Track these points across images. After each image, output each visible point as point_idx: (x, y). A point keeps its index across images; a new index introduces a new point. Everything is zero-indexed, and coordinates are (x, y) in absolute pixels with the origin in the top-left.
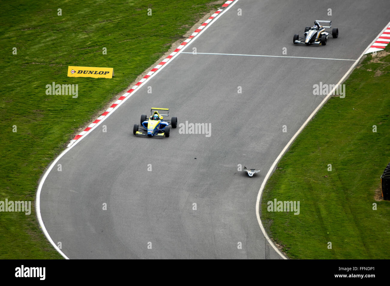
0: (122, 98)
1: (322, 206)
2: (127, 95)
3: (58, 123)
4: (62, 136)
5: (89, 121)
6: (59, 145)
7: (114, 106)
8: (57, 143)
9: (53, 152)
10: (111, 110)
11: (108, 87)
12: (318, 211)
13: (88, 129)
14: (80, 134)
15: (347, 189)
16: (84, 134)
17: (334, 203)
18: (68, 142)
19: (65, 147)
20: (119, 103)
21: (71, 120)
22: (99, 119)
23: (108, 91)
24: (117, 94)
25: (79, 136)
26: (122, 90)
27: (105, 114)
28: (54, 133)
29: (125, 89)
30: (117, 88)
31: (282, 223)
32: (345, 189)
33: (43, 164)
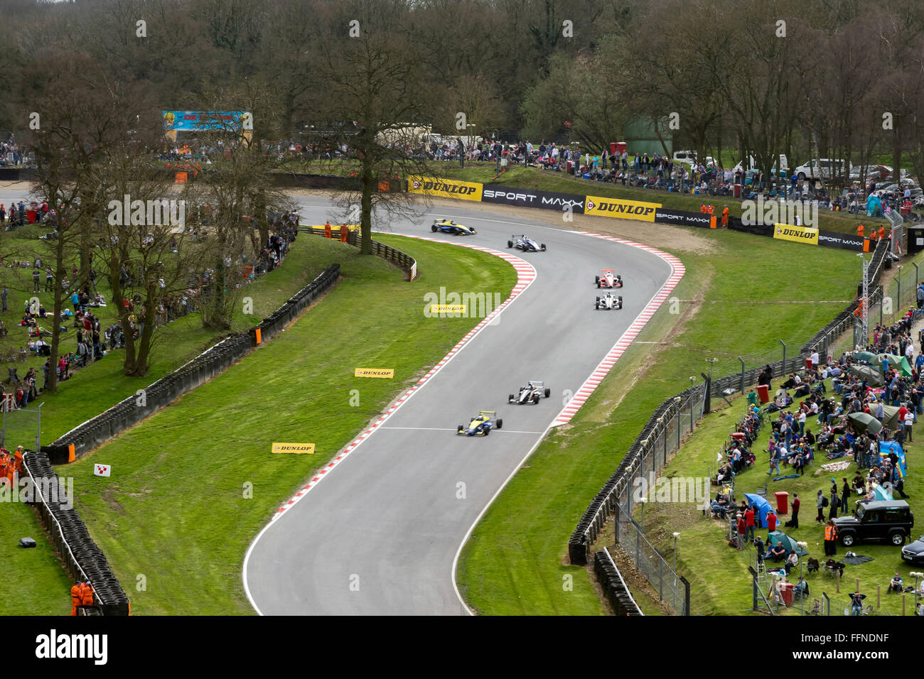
0: (323, 472)
1: (513, 572)
2: (328, 469)
3: (263, 497)
4: (267, 510)
5: (292, 494)
6: (265, 518)
7: (316, 480)
8: (263, 516)
9: (258, 525)
10: (313, 484)
11: (310, 462)
12: (510, 576)
13: (291, 502)
14: (284, 507)
15: (537, 555)
16: (287, 507)
17: (525, 568)
18: (272, 515)
19: (270, 520)
20: (321, 476)
21: (275, 494)
22: (301, 492)
23: (310, 466)
24: (318, 468)
25: (283, 509)
26: (323, 464)
27: (307, 487)
28: (259, 507)
29: (326, 463)
30: (319, 463)
31: (477, 589)
32: (535, 555)
33: (249, 537)
